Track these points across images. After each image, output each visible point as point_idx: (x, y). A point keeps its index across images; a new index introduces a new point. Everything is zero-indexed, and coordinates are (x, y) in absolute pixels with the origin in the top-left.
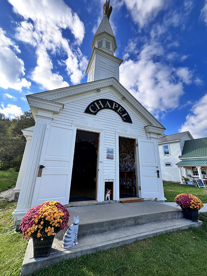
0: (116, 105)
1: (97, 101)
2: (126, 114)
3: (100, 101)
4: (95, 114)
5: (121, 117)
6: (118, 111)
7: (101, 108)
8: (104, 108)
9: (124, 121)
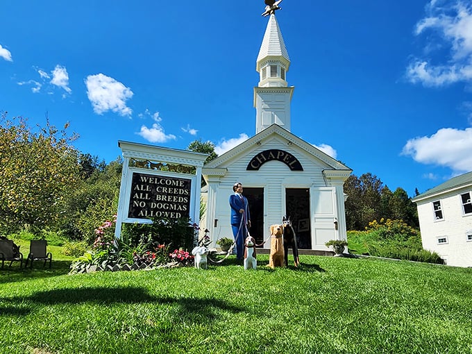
0: (281, 154)
1: (259, 155)
2: (295, 161)
3: (262, 155)
4: (257, 169)
5: (289, 166)
6: (284, 160)
7: (264, 162)
8: (267, 161)
9: (292, 170)
